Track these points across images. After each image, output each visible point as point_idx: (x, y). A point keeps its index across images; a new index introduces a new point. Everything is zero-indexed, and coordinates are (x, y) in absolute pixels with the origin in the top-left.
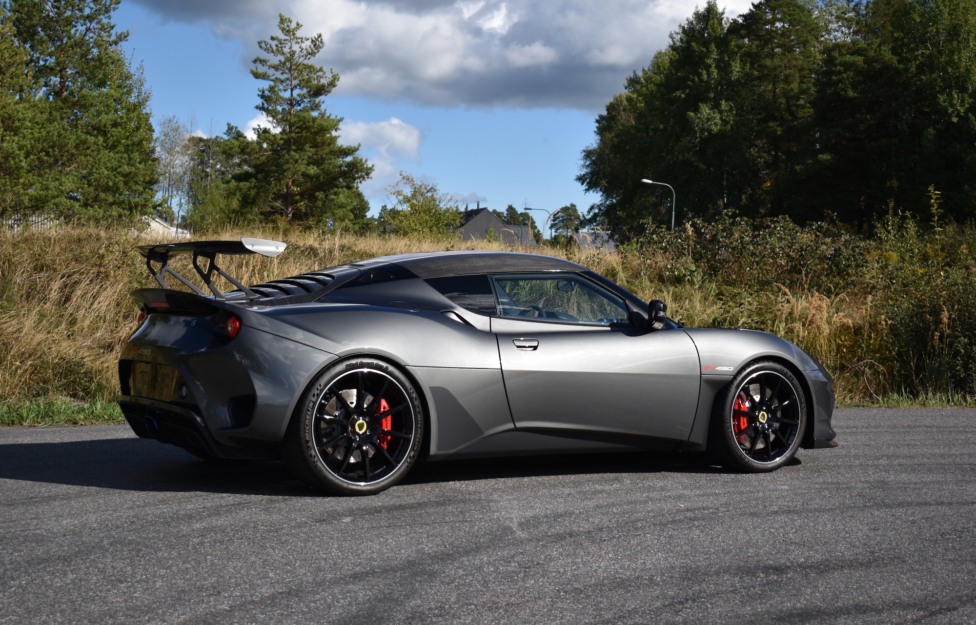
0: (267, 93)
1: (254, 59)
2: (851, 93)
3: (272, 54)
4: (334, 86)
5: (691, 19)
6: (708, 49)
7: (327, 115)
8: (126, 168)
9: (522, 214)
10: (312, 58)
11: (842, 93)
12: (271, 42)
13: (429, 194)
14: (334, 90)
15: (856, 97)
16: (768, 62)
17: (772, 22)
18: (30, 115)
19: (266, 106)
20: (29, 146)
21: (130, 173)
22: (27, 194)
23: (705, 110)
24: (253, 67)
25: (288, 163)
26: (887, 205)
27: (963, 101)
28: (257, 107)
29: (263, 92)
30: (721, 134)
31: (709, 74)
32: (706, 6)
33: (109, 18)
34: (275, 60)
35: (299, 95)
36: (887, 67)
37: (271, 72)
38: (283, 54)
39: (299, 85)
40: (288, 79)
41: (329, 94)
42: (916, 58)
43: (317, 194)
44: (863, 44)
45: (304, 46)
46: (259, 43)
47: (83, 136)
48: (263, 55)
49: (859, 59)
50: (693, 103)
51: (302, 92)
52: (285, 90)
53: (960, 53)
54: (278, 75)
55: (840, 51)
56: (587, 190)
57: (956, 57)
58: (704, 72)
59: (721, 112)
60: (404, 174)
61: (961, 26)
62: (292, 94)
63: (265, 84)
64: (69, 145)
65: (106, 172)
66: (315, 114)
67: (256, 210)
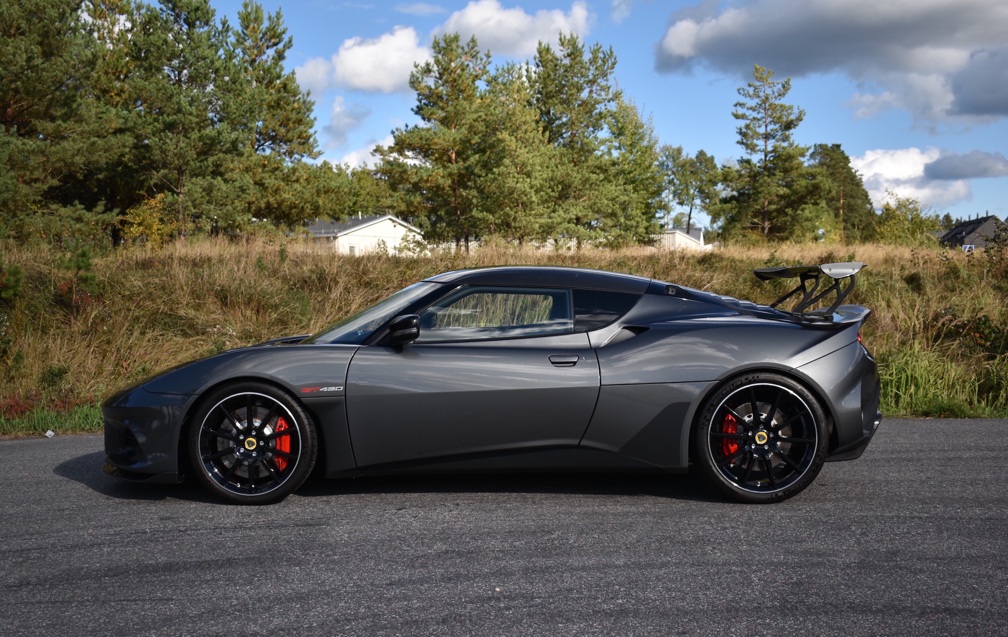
0: (744, 130)
1: (735, 103)
3: (749, 98)
4: (801, 121)
7: (796, 144)
8: (624, 198)
10: (782, 99)
12: (747, 88)
13: (911, 206)
14: (801, 123)
18: (538, 161)
19: (745, 141)
20: (538, 185)
21: (625, 201)
22: (537, 222)
24: (734, 110)
25: (762, 186)
28: (738, 142)
29: (741, 130)
33: (607, 80)
34: (753, 103)
35: (771, 130)
37: (749, 113)
38: (759, 97)
39: (773, 121)
40: (763, 117)
41: (797, 127)
43: (787, 210)
45: (775, 89)
46: (738, 90)
47: (587, 176)
48: (742, 100)
51: (775, 127)
52: (760, 127)
54: (755, 114)
62: (766, 130)
63: (742, 123)
64: (576, 183)
65: (606, 202)
66: (785, 144)
67: (739, 225)
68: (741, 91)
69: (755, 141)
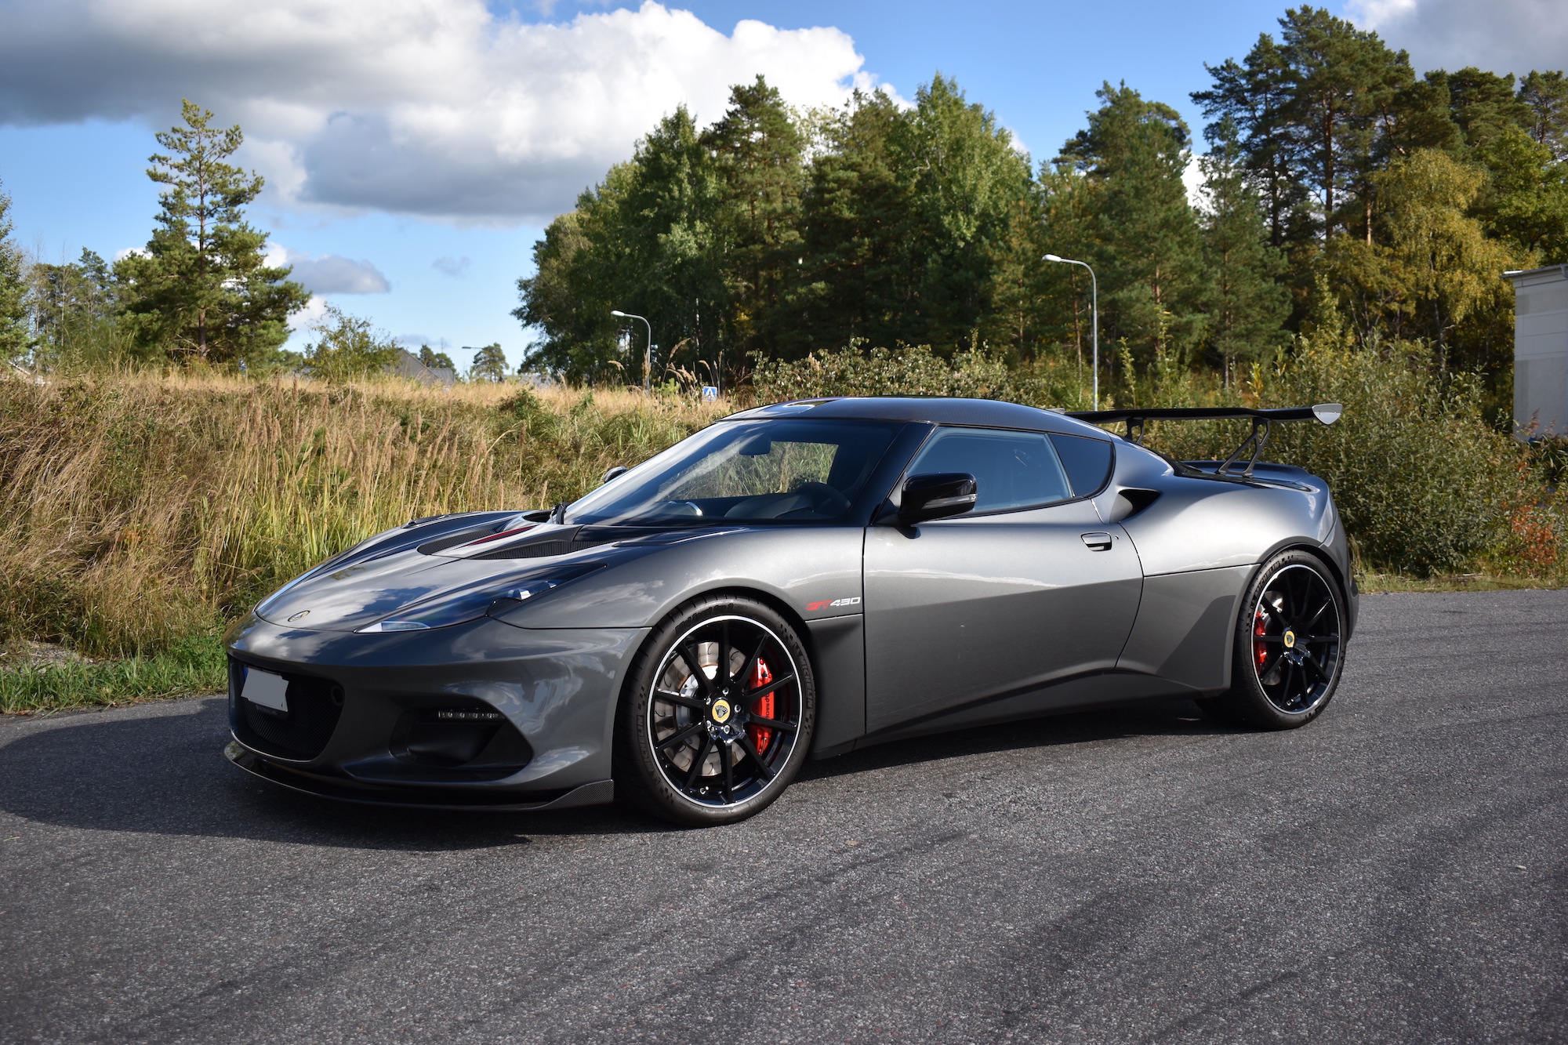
0: (170, 200)
1: (151, 155)
2: (847, 214)
3: (175, 151)
4: (258, 192)
5: (659, 127)
6: (679, 161)
7: (250, 228)
9: (438, 356)
10: (228, 156)
11: (837, 213)
12: (172, 135)
13: (361, 330)
14: (257, 196)
15: (852, 219)
16: (748, 178)
17: (749, 132)
19: (168, 215)
23: (678, 232)
24: (150, 166)
25: (200, 288)
26: (970, 336)
27: (969, 224)
28: (157, 217)
29: (166, 199)
30: (699, 260)
31: (681, 191)
32: (676, 111)
34: (178, 158)
35: (211, 203)
36: (884, 186)
37: (174, 173)
38: (189, 150)
39: (211, 190)
40: (196, 183)
41: (251, 203)
42: (913, 175)
43: (240, 326)
44: (856, 159)
45: (216, 140)
46: (158, 136)
48: (163, 152)
49: (854, 175)
50: (665, 223)
51: (215, 200)
52: (195, 197)
53: (964, 169)
54: (184, 176)
55: (832, 165)
56: (524, 326)
57: (960, 174)
58: (676, 188)
59: (695, 235)
60: (330, 306)
61: (964, 140)
62: (202, 202)
63: (169, 189)
66: (234, 227)
67: (160, 348)
68: (163, 139)
69: (186, 219)
